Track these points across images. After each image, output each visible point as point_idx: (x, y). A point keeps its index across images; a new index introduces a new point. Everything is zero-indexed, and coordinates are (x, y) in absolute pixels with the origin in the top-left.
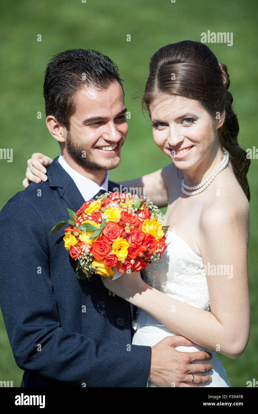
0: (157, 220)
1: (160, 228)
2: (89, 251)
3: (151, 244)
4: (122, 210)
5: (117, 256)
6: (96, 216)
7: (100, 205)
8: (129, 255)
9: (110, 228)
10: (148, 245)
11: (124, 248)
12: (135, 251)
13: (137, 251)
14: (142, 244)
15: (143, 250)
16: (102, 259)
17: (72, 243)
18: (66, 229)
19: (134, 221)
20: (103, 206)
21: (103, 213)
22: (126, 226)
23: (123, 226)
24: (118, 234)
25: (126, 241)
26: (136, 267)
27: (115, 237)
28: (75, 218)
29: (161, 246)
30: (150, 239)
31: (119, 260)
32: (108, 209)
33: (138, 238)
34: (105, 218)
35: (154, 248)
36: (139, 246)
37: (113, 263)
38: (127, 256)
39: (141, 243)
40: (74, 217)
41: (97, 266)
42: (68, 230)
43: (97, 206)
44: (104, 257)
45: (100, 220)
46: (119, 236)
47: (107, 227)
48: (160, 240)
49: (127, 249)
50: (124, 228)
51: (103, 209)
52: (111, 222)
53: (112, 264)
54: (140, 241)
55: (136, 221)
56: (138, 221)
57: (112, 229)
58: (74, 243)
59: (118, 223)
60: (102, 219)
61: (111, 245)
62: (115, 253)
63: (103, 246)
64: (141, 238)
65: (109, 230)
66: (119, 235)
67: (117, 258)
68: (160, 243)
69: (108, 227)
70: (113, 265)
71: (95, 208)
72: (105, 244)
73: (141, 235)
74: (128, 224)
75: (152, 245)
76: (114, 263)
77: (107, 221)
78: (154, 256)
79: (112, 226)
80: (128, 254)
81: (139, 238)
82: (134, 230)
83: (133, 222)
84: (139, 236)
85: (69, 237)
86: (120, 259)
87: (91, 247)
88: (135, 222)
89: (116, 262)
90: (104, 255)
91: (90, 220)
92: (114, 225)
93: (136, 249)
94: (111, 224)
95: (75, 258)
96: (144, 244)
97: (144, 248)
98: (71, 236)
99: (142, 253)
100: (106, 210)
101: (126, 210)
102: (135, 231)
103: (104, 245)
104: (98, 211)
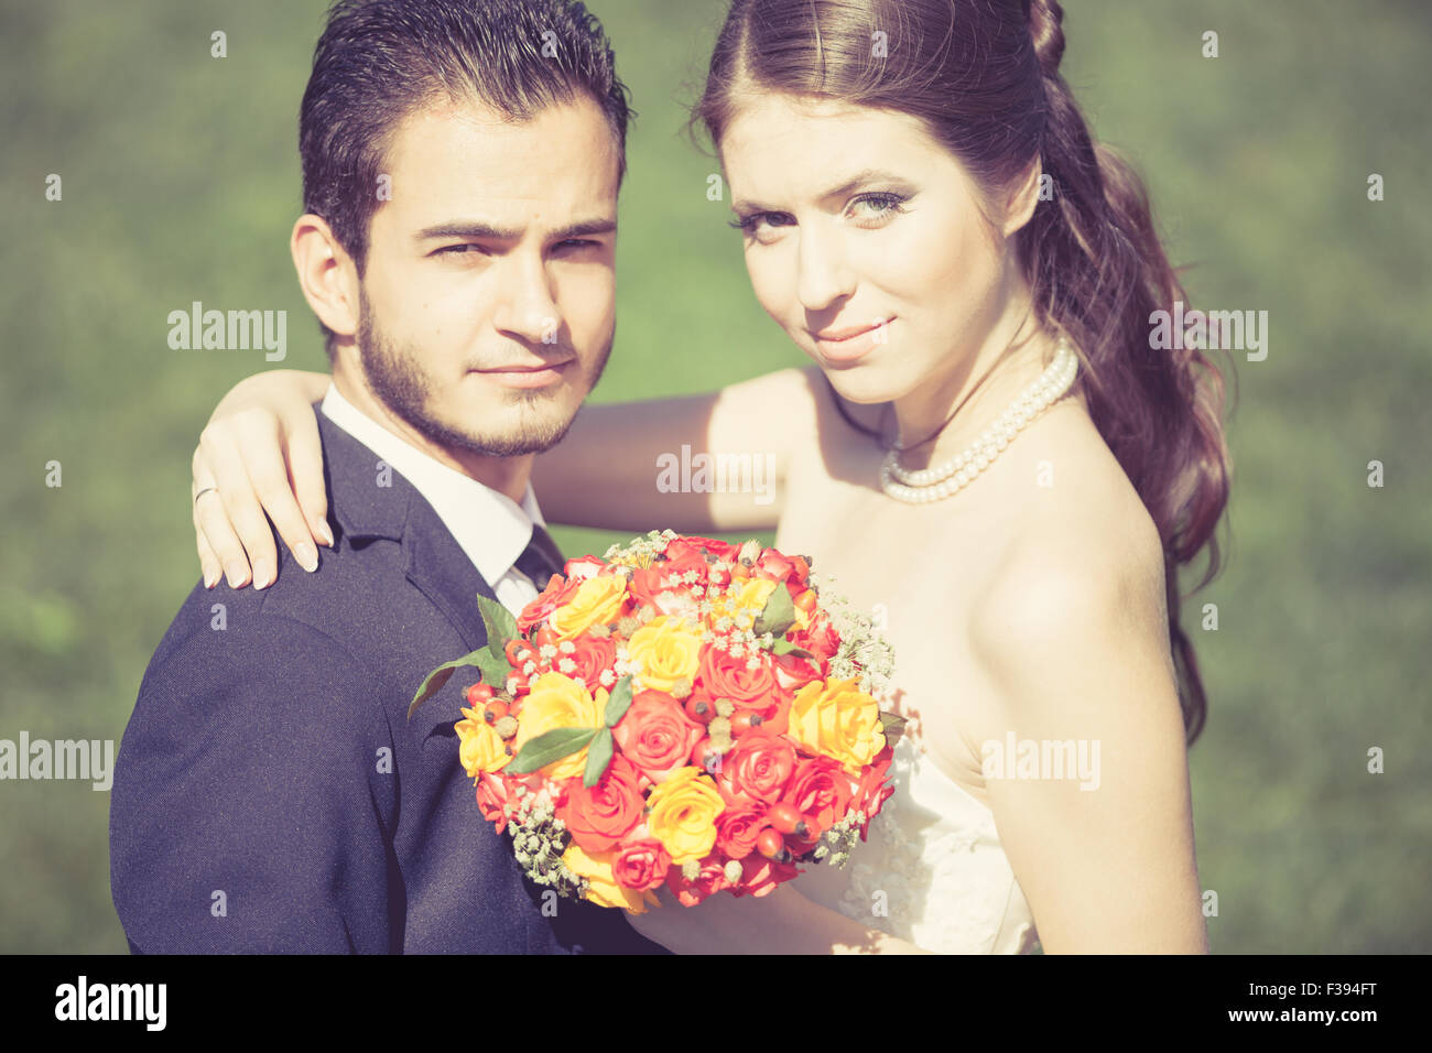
0: (857, 684)
1: (869, 714)
2: (551, 808)
3: (823, 793)
4: (708, 636)
5: (668, 846)
6: (594, 653)
7: (618, 601)
8: (719, 845)
9: (644, 720)
10: (808, 803)
11: (702, 814)
12: (748, 826)
13: (755, 827)
14: (780, 799)
15: (780, 828)
16: (604, 849)
17: (489, 759)
18: (467, 692)
19: (756, 687)
20: (630, 606)
21: (628, 640)
22: (717, 715)
23: (705, 719)
24: (678, 750)
25: (709, 785)
26: (752, 883)
27: (663, 760)
28: (509, 640)
29: (867, 797)
30: (821, 772)
31: (676, 862)
32: (650, 625)
33: (765, 771)
34: (631, 669)
35: (834, 807)
36: (768, 806)
37: (651, 875)
38: (710, 847)
39: (777, 792)
40: (507, 633)
41: (586, 875)
42: (475, 693)
43: (602, 608)
44: (613, 842)
45: (606, 677)
46: (684, 760)
47: (631, 713)
48: (865, 769)
49: (713, 820)
50: (706, 725)
51: (625, 625)
52: (651, 693)
53: (645, 879)
54: (773, 787)
55: (765, 688)
56: (772, 688)
57: (655, 725)
58: (494, 761)
59: (684, 703)
60: (615, 674)
61: (646, 794)
62: (660, 835)
63: (614, 794)
64: (780, 771)
65: (640, 732)
66: (683, 755)
67: (668, 855)
68: (865, 780)
69: (640, 715)
70: (647, 883)
71: (595, 615)
72: (621, 786)
73: (776, 760)
74: (724, 707)
75: (824, 796)
76: (656, 875)
77: (638, 686)
78: (828, 845)
79: (656, 709)
80: (718, 840)
81: (767, 774)
82: (749, 738)
83: (749, 696)
84: (772, 763)
85: (474, 728)
86: (677, 858)
87: (562, 792)
88: (759, 692)
89: (664, 872)
90: (612, 834)
91: (564, 673)
92: (663, 710)
93: (754, 819)
94: (652, 698)
95: (498, 821)
96: (790, 797)
97: (787, 818)
98: (483, 727)
99: (774, 840)
100: (636, 633)
101: (720, 644)
102: (754, 741)
103: (618, 790)
104: (605, 633)
